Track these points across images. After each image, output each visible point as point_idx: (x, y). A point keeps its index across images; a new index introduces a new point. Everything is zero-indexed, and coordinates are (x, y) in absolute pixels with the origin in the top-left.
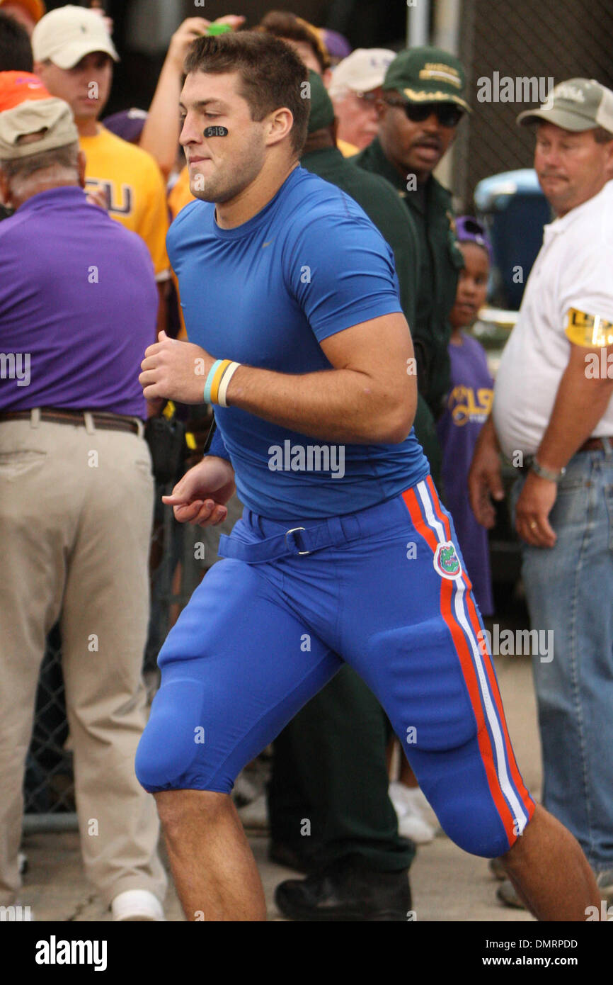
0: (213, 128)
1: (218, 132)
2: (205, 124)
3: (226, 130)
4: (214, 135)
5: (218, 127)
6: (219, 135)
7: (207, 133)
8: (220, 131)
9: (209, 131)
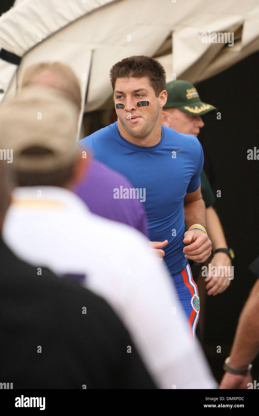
0: (142, 102)
1: (145, 104)
2: (137, 101)
3: (148, 102)
4: (143, 105)
5: (145, 101)
6: (145, 105)
7: (138, 105)
8: (146, 103)
9: (140, 104)
